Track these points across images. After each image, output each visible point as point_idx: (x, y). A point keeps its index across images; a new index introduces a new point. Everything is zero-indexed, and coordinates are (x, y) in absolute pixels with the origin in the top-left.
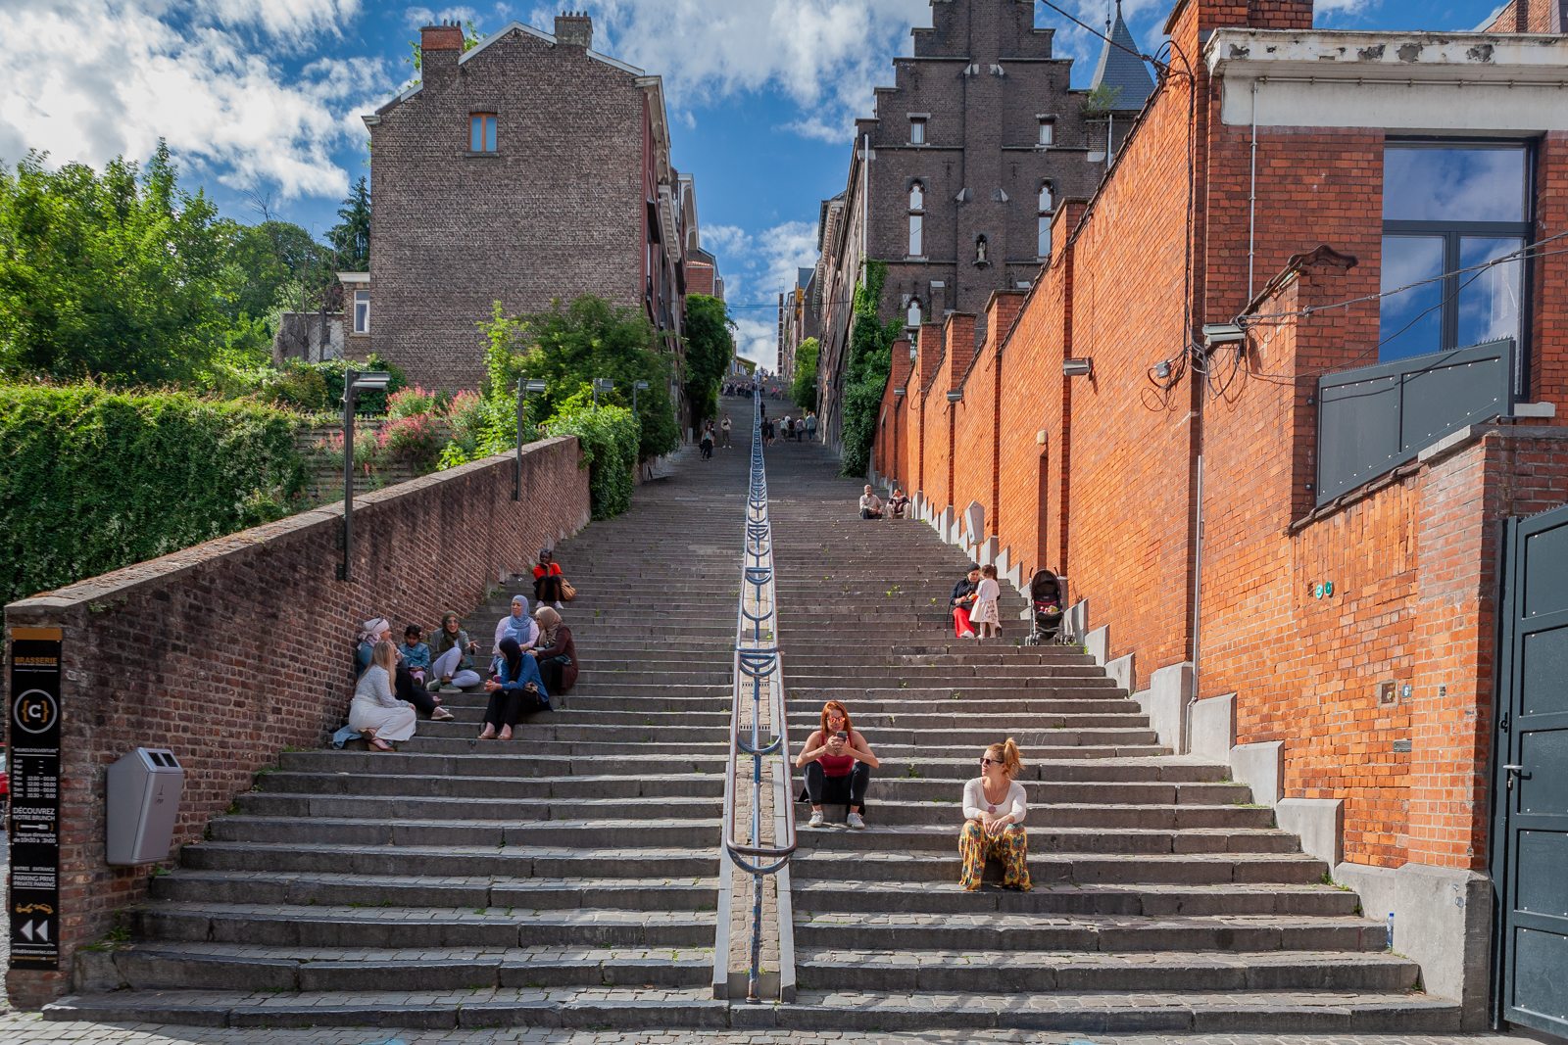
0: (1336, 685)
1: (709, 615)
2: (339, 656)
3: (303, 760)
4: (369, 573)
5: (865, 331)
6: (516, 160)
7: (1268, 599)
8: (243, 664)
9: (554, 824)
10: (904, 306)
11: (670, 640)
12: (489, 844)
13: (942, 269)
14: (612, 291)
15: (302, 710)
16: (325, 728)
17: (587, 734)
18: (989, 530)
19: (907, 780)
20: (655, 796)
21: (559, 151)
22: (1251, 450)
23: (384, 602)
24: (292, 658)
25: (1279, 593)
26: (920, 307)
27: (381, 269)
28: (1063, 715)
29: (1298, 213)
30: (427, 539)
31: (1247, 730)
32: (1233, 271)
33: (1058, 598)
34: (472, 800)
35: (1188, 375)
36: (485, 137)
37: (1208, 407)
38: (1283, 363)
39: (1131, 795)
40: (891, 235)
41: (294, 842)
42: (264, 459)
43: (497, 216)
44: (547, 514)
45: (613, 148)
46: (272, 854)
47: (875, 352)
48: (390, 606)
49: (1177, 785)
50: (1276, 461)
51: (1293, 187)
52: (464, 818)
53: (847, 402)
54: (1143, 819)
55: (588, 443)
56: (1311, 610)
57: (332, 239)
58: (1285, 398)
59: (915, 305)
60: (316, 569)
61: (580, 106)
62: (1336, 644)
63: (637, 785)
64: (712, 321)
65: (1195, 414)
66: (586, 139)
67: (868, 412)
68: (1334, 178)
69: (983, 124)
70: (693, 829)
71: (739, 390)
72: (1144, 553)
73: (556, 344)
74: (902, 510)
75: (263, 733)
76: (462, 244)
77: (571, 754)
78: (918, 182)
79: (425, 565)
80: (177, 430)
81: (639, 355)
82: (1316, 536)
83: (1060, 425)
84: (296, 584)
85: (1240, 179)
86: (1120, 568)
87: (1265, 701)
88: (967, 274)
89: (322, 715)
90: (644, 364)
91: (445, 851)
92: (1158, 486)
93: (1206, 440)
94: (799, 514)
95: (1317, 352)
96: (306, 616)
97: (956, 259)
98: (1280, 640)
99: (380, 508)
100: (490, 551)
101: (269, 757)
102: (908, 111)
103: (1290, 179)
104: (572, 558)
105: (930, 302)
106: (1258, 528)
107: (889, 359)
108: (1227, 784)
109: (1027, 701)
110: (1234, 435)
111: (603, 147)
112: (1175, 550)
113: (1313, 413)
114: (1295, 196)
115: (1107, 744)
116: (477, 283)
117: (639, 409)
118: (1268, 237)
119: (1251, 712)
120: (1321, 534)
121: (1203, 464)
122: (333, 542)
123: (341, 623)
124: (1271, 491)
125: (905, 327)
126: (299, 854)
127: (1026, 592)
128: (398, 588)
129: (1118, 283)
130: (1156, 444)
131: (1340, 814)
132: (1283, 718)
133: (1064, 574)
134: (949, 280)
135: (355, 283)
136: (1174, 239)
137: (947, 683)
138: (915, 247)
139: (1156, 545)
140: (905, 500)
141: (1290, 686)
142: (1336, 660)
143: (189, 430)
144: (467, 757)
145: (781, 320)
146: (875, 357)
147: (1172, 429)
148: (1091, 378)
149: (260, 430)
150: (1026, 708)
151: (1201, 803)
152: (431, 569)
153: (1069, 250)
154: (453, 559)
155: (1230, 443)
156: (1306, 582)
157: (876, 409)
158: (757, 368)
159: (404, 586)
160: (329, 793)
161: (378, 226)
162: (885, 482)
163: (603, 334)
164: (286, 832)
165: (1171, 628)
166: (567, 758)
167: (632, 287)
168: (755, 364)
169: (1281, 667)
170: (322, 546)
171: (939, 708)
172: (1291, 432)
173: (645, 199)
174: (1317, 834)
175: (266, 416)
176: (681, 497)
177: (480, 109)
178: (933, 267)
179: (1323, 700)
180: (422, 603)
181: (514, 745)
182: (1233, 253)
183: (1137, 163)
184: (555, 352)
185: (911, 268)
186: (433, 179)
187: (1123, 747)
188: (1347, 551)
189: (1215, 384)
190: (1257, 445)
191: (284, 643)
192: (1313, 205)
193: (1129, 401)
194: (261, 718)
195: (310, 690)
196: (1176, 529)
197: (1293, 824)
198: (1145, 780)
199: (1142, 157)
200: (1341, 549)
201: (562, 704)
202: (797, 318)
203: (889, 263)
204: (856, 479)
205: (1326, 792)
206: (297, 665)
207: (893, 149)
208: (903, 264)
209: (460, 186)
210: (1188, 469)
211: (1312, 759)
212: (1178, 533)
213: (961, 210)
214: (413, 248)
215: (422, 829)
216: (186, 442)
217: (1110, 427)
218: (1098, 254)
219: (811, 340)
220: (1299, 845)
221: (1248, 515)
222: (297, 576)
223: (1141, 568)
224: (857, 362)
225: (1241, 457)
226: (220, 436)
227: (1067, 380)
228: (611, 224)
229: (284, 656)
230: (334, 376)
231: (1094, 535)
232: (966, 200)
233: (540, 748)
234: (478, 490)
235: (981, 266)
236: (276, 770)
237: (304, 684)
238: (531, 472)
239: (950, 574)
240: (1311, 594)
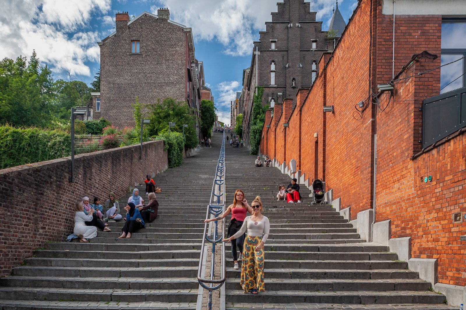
0: (434, 215)
1: (204, 196)
2: (70, 209)
3: (53, 246)
4: (83, 181)
5: (257, 109)
6: (146, 55)
7: (403, 184)
8: (28, 211)
9: (140, 269)
10: (269, 101)
11: (190, 204)
12: (115, 276)
13: (281, 89)
14: (176, 97)
15: (55, 228)
16: (65, 234)
17: (158, 236)
18: (298, 168)
19: (270, 252)
20: (178, 258)
21: (159, 52)
22: (396, 130)
23: (89, 191)
24: (50, 209)
25: (408, 182)
26: (274, 101)
27: (104, 90)
28: (326, 228)
29: (410, 46)
30: (106, 170)
31: (395, 233)
32: (387, 67)
33: (322, 189)
34: (111, 260)
35: (370, 106)
36: (136, 48)
37: (378, 116)
38: (409, 96)
39: (353, 257)
40: (265, 78)
41: (43, 276)
42: (63, 149)
43: (140, 73)
44: (152, 165)
45: (176, 51)
46: (33, 281)
47: (260, 115)
48: (92, 193)
49: (370, 253)
50: (406, 133)
51: (408, 37)
52: (108, 267)
53: (251, 131)
54: (358, 266)
55: (166, 143)
56: (422, 187)
57: (93, 85)
58: (410, 109)
59: (273, 100)
60: (60, 178)
61: (166, 38)
62: (433, 200)
63: (172, 254)
64: (209, 108)
65: (373, 120)
66: (168, 48)
67: (258, 134)
68: (423, 33)
69: (294, 43)
70: (190, 271)
71: (219, 131)
72: (353, 171)
73: (158, 113)
74: (269, 164)
75: (37, 236)
76: (129, 82)
77: (151, 243)
78: (273, 61)
79: (106, 179)
80: (35, 140)
81: (185, 116)
82: (424, 159)
83: (322, 130)
84: (51, 183)
85: (389, 34)
86: (344, 177)
87: (402, 222)
88: (289, 90)
89: (63, 229)
90: (186, 119)
91: (98, 279)
92: (359, 147)
93: (377, 129)
94: (236, 166)
95: (422, 91)
96: (56, 195)
97: (286, 86)
98: (409, 199)
99: (87, 158)
100: (131, 175)
101: (40, 245)
102: (270, 39)
103: (407, 34)
104: (161, 179)
105: (277, 100)
106: (399, 158)
107: (264, 117)
108: (388, 253)
109: (313, 224)
110: (389, 125)
111: (173, 51)
112: (366, 169)
113: (421, 114)
114: (409, 40)
115: (342, 239)
116: (134, 94)
117: (185, 133)
118: (399, 55)
119: (397, 226)
120: (426, 158)
121: (376, 137)
122: (67, 169)
123: (71, 197)
124: (405, 144)
125: (270, 108)
126: (43, 281)
127: (311, 188)
128: (95, 187)
129: (343, 78)
130: (358, 133)
131: (436, 264)
132: (411, 228)
133: (324, 181)
134: (284, 92)
135: (96, 96)
136: (365, 58)
137: (284, 218)
138: (273, 82)
139: (358, 168)
140: (270, 161)
141: (413, 216)
142: (433, 206)
143: (39, 140)
144: (114, 244)
145: (231, 109)
146: (260, 117)
147: (364, 126)
148: (333, 112)
149: (62, 139)
150: (312, 226)
151: (379, 260)
152: (108, 180)
153: (325, 69)
154: (117, 178)
155: (387, 128)
156: (420, 177)
157: (261, 132)
158: (224, 125)
159: (97, 186)
160: (60, 257)
161: (102, 77)
162: (264, 156)
163: (173, 110)
164: (41, 272)
165: (365, 197)
166: (147, 245)
167: (183, 95)
168: (224, 123)
169: (409, 209)
170: (62, 170)
171: (282, 226)
172: (413, 121)
173: (187, 67)
174: (426, 272)
175: (64, 135)
176: (198, 161)
177: (134, 39)
178: (278, 88)
179: (428, 221)
180: (105, 192)
181: (131, 240)
182: (387, 61)
183: (350, 35)
184: (158, 116)
185: (271, 89)
186: (120, 62)
187: (348, 240)
188: (438, 164)
189: (381, 108)
190: (398, 128)
191: (46, 204)
192: (416, 43)
193: (347, 119)
194: (36, 230)
195: (58, 221)
196: (366, 161)
197: (416, 268)
198: (358, 251)
199: (351, 32)
200: (435, 163)
201: (150, 226)
202: (236, 108)
203: (264, 87)
204: (254, 156)
205: (429, 256)
206: (52, 212)
207: (266, 51)
208: (269, 87)
209: (128, 64)
210: (371, 140)
211: (423, 244)
212: (367, 163)
213: (287, 70)
214: (114, 84)
215: (91, 271)
216: (38, 144)
217: (341, 129)
218: (335, 70)
219: (241, 114)
220: (418, 276)
221: (395, 154)
222: (52, 180)
223: (352, 177)
224: (255, 119)
225: (392, 133)
226: (49, 142)
227: (325, 113)
228: (176, 75)
229: (46, 208)
230: (89, 125)
231: (335, 167)
232: (289, 67)
233: (140, 241)
234: (126, 155)
235: (294, 88)
236: (43, 249)
237: (55, 218)
238: (146, 151)
239: (285, 183)
240: (422, 181)
